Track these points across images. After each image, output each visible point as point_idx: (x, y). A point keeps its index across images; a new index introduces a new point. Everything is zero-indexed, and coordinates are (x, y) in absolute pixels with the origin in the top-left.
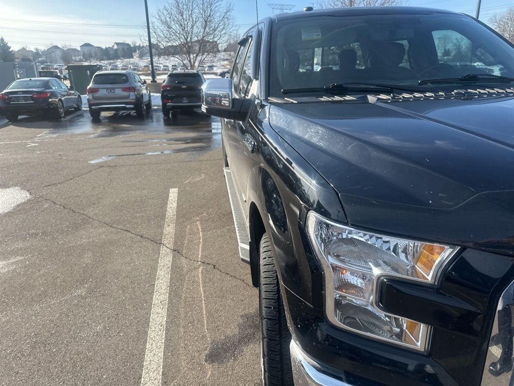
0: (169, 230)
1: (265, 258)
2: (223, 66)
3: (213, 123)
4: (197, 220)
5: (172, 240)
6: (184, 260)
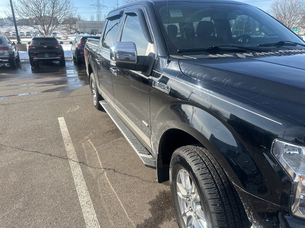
0: (70, 148)
2: (62, 33)
3: (67, 71)
4: (88, 139)
5: (75, 155)
6: (90, 169)
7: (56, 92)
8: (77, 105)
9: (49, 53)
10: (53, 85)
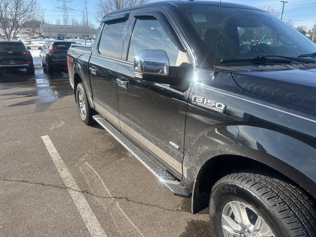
0: (65, 173)
1: (276, 205)
3: (37, 80)
4: (85, 161)
5: (74, 182)
6: (98, 200)
7: (31, 105)
8: (61, 120)
9: (15, 60)
10: (26, 97)
